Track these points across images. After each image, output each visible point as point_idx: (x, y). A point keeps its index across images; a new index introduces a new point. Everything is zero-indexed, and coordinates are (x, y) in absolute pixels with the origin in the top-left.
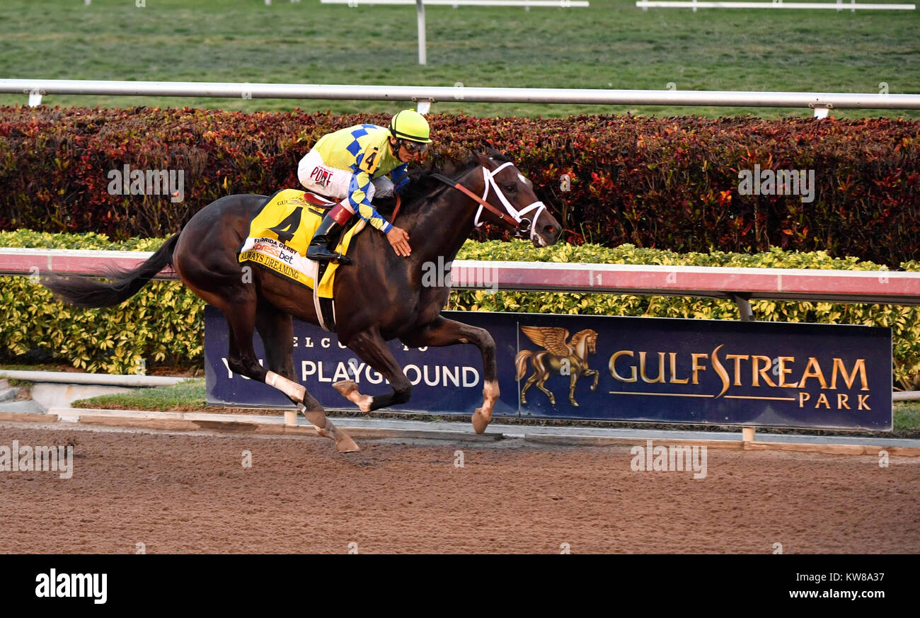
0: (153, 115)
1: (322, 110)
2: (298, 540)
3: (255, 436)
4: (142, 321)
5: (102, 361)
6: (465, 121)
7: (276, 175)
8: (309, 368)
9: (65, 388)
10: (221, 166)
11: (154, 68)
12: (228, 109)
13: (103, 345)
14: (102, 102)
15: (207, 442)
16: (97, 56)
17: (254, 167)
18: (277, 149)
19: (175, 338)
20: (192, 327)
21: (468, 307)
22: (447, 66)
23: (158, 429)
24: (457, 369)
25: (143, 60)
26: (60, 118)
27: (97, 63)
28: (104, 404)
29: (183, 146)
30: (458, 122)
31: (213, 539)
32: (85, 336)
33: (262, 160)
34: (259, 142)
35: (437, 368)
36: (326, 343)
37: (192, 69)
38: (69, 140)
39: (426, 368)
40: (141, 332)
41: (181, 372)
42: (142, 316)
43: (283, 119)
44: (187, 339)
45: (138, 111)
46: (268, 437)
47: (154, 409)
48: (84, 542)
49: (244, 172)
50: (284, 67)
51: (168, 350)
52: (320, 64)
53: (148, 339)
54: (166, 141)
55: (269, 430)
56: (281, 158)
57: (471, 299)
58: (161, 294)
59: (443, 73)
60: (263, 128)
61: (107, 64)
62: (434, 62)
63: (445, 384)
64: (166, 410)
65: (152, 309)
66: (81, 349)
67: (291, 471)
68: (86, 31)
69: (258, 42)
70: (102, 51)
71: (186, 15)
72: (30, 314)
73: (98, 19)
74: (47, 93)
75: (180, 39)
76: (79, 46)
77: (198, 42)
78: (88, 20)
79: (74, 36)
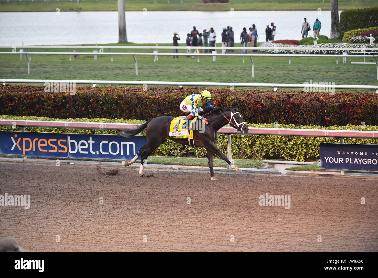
0: (307, 93)
1: (351, 92)
2: (344, 205)
3: (333, 178)
4: (304, 147)
5: (293, 158)
7: (339, 109)
8: (347, 160)
9: (283, 165)
10: (324, 106)
13: (293, 154)
14: (293, 90)
15: (320, 179)
16: (292, 77)
17: (333, 107)
18: (339, 102)
19: (312, 152)
20: (317, 149)
23: (307, 176)
25: (304, 79)
26: (282, 94)
27: (292, 79)
28: (293, 169)
29: (314, 101)
31: (322, 205)
32: (288, 151)
33: (335, 105)
34: (335, 100)
36: (352, 153)
38: (285, 100)
40: (303, 150)
41: (314, 161)
42: (303, 146)
43: (341, 94)
44: (315, 152)
45: (303, 92)
46: (336, 178)
47: (307, 171)
49: (331, 108)
50: (341, 81)
51: (310, 155)
52: (351, 80)
53: (305, 152)
54: (310, 100)
55: (337, 176)
56: (340, 104)
58: (309, 140)
60: (336, 97)
61: (295, 79)
64: (310, 171)
65: (306, 144)
66: (287, 155)
67: (342, 187)
68: (289, 71)
69: (335, 74)
70: (293, 76)
71: (316, 66)
72: (274, 145)
73: (292, 68)
74: (279, 87)
75: (314, 73)
76: (288, 75)
77: (318, 74)
78: (289, 68)
79: (286, 72)
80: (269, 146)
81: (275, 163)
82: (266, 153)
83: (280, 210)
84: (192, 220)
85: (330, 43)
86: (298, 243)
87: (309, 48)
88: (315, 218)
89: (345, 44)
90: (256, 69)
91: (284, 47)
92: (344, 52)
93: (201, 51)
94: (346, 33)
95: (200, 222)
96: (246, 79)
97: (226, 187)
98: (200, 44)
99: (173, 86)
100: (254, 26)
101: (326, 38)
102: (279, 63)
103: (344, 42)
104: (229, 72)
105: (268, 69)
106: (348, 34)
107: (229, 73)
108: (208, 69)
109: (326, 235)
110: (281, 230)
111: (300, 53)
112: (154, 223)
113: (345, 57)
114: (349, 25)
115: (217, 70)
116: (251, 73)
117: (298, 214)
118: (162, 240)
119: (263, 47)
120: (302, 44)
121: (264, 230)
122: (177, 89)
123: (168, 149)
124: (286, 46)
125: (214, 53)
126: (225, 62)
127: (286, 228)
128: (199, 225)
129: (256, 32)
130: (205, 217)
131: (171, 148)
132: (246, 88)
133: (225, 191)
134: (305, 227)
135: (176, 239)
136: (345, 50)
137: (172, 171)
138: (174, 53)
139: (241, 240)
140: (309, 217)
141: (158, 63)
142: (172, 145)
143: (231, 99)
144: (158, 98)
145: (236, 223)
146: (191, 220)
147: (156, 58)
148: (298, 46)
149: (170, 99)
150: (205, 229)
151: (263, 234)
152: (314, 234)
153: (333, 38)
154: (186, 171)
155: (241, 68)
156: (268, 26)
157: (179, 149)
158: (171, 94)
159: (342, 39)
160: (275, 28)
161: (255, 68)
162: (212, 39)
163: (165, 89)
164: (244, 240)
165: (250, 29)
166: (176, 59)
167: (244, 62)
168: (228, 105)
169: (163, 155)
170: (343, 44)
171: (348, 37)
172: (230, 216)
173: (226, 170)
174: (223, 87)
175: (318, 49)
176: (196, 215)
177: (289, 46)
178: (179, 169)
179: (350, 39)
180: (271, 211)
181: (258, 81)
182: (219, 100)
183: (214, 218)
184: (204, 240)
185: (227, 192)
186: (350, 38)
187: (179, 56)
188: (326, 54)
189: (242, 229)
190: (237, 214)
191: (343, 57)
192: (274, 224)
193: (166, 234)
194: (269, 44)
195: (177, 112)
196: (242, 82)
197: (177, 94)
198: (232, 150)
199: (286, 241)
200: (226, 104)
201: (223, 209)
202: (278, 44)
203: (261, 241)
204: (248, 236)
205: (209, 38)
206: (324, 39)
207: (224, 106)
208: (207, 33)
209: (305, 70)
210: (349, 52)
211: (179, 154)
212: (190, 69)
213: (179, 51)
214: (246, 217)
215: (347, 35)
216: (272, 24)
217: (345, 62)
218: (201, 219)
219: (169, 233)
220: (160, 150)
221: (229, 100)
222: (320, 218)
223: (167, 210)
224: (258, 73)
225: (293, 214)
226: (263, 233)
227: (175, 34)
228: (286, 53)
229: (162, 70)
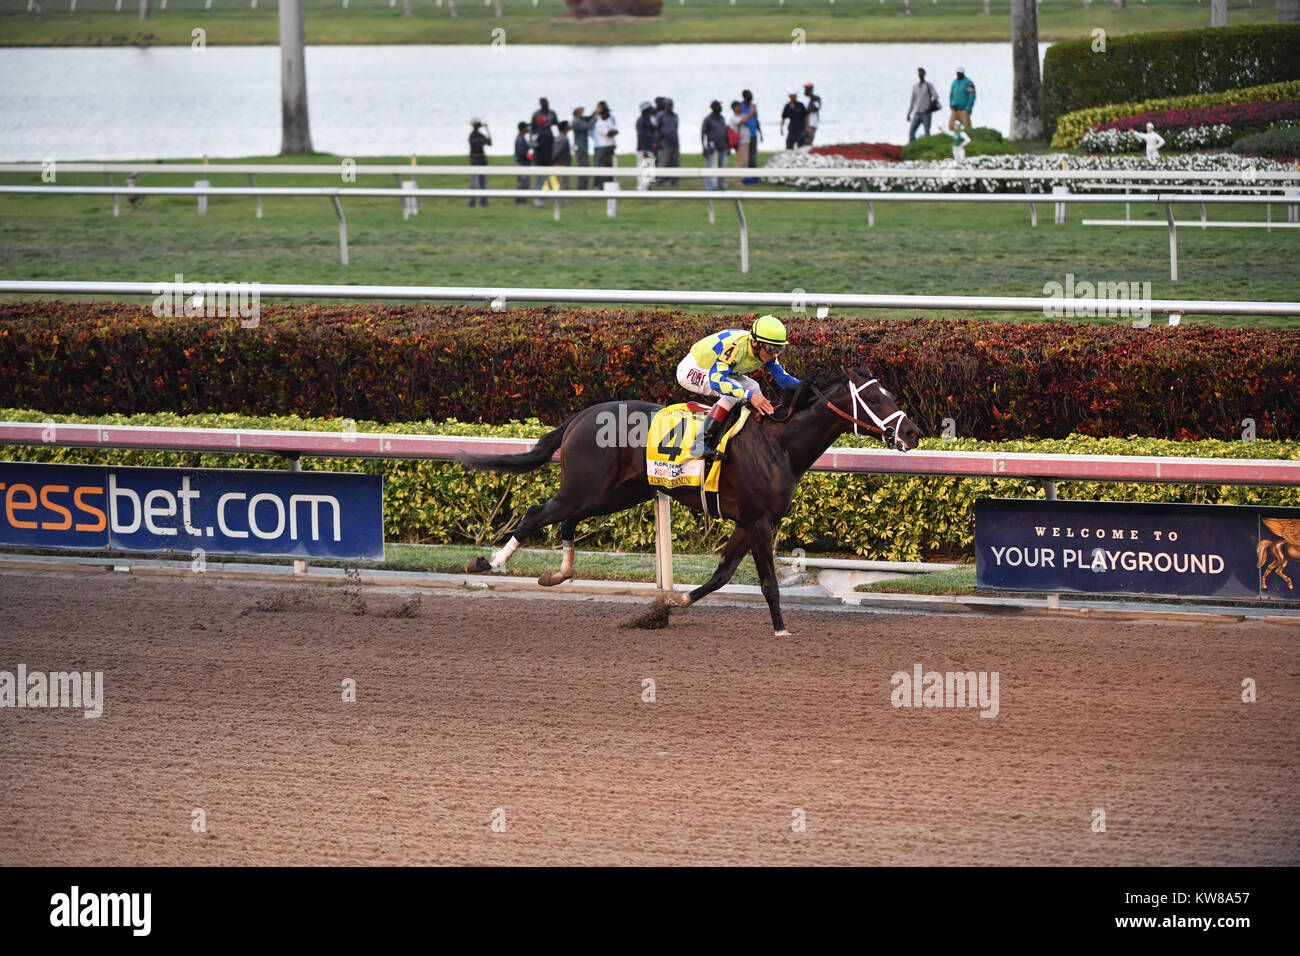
0: (929, 326)
2: (1058, 712)
3: (1020, 618)
4: (919, 513)
5: (882, 549)
6: (1212, 332)
7: (1041, 382)
8: (1069, 556)
9: (849, 574)
10: (990, 372)
11: (931, 283)
12: (997, 321)
13: (883, 535)
14: (882, 314)
15: (977, 624)
16: (879, 273)
17: (1021, 373)
18: (1041, 357)
19: (948, 528)
20: (964, 518)
21: (1214, 500)
22: (1196, 281)
23: (932, 611)
24: (1204, 557)
25: (922, 277)
26: (845, 329)
27: (879, 278)
28: (884, 588)
29: (957, 354)
30: (1206, 333)
32: (867, 526)
33: (1028, 367)
34: (1025, 351)
35: (1186, 556)
36: (1085, 533)
37: (966, 285)
38: (853, 349)
39: (1175, 555)
40: (918, 523)
41: (954, 559)
42: (918, 508)
43: (1047, 329)
44: (959, 529)
45: (916, 322)
46: (1033, 619)
47: (930, 593)
48: (865, 714)
49: (1012, 377)
51: (943, 540)
53: (924, 529)
54: (941, 349)
55: (1034, 612)
56: (1046, 365)
57: (1217, 494)
58: (936, 488)
59: (1193, 288)
60: (1029, 338)
61: (888, 280)
62: (1185, 278)
63: (1193, 571)
64: (941, 594)
65: (928, 502)
66: (863, 539)
67: (1053, 649)
68: (870, 250)
69: (1025, 260)
70: (884, 267)
71: (960, 235)
72: (817, 506)
73: (880, 239)
74: (833, 306)
75: (953, 257)
76: (864, 264)
77: (969, 260)
78: (872, 239)
79: (859, 255)
80: (800, 508)
81: (820, 569)
82: (791, 533)
83: (838, 729)
84: (537, 762)
85: (1010, 154)
86: (900, 841)
87: (937, 171)
88: (960, 756)
89: (1060, 157)
90: (753, 245)
91: (850, 167)
92: (1059, 184)
93: (565, 182)
94: (1065, 118)
95: (562, 769)
96: (719, 277)
97: (653, 651)
98: (564, 159)
99: (470, 304)
100: (747, 95)
101: (996, 136)
102: (833, 222)
103: (1058, 149)
104: (663, 252)
105: (796, 245)
106: (1072, 122)
107: (661, 258)
108: (590, 245)
109: (996, 816)
110: (842, 797)
111: (906, 187)
112: (405, 773)
113: (1060, 202)
114: (1076, 92)
115: (620, 246)
116: (739, 257)
117: (899, 744)
118: (433, 832)
119: (780, 167)
120: (913, 159)
121: (783, 798)
122: (481, 314)
123: (453, 518)
124: (857, 166)
125: (611, 190)
126: (646, 221)
127: (858, 792)
128: (560, 780)
129: (755, 115)
130: (579, 751)
131: (464, 516)
132: (720, 310)
133: (649, 665)
134: (926, 787)
135: (480, 828)
136: (1060, 180)
137: (467, 594)
138: (472, 187)
139: (705, 831)
140: (936, 753)
141: (418, 225)
142: (467, 506)
143: (668, 347)
144: (418, 344)
145: (687, 772)
146: (533, 763)
147: (411, 206)
148: (901, 164)
149: (461, 345)
150: (579, 794)
151: (780, 810)
152: (956, 812)
153: (1020, 136)
154: (513, 595)
155: (703, 239)
156: (793, 97)
157: (489, 521)
158: (463, 330)
159: (1050, 140)
160: (816, 104)
161: (750, 240)
162: (604, 142)
163: (441, 313)
164: (715, 833)
165: (735, 106)
166: (479, 210)
167: (712, 219)
168: (657, 366)
169: (437, 540)
170: (1053, 157)
171: (1071, 133)
172: (665, 749)
173: (652, 590)
174: (640, 308)
175: (967, 176)
176: (550, 744)
177: (866, 163)
178: (491, 588)
179: (1077, 140)
180: (806, 734)
181: (761, 285)
182: (626, 349)
183: (611, 758)
184: (576, 833)
185: (655, 666)
186: (1077, 136)
187: (489, 201)
188: (997, 191)
189: (706, 793)
190: (691, 741)
191: (1054, 202)
192: (818, 777)
193: (447, 812)
194: (801, 157)
195: (482, 393)
196: (706, 288)
197: (484, 330)
198: (673, 523)
199: (859, 835)
200: (650, 363)
201: (641, 724)
202: (829, 157)
203: (773, 834)
204: (729, 820)
205: (593, 136)
206: (987, 142)
207: (644, 372)
208: (588, 119)
209: (923, 246)
210: (1074, 187)
211: (491, 537)
212: (530, 242)
213: (489, 183)
214: (722, 754)
215: (1070, 128)
216: (809, 90)
217: (1062, 221)
218: (565, 758)
219: (455, 808)
220: (423, 523)
221: (663, 352)
222: (977, 755)
223: (450, 728)
224: (761, 259)
225: (883, 743)
226: (778, 807)
227: (477, 125)
228: (859, 190)
229: (430, 248)
